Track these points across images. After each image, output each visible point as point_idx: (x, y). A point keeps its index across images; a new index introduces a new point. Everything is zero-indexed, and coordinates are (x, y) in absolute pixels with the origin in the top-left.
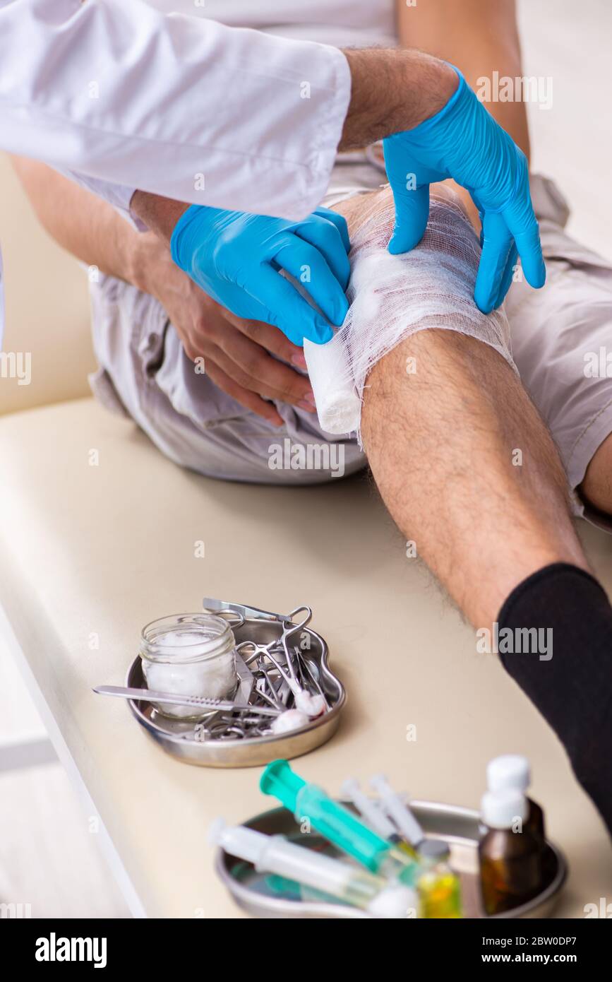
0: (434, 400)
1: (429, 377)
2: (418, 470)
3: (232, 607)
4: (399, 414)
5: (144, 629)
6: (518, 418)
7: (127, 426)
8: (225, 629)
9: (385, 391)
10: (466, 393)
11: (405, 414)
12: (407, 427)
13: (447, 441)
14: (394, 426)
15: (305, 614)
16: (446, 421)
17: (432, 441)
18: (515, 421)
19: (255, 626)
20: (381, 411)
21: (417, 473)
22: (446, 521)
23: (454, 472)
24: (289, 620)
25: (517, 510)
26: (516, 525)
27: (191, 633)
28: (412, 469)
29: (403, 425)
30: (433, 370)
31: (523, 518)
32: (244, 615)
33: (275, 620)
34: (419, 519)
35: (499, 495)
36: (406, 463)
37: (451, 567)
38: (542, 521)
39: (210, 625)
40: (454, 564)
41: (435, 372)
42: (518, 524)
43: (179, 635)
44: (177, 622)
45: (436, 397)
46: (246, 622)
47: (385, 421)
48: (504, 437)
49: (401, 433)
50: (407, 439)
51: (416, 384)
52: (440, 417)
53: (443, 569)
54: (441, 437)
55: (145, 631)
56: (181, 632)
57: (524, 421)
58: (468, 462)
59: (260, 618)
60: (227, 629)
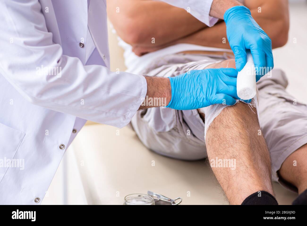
0: (230, 132)
1: (230, 124)
2: (221, 154)
3: (156, 195)
4: (218, 135)
5: (126, 197)
6: (257, 141)
7: (133, 133)
8: (152, 200)
9: (215, 127)
10: (241, 131)
11: (220, 135)
12: (220, 140)
13: (232, 146)
14: (215, 139)
15: (180, 200)
16: (232, 139)
17: (227, 145)
18: (256, 142)
19: (163, 202)
20: (212, 133)
21: (221, 155)
22: (228, 172)
23: (233, 157)
24: (174, 201)
25: (252, 172)
26: (250, 177)
27: (141, 201)
28: (220, 154)
29: (219, 139)
30: (231, 122)
31: (253, 175)
32: (160, 197)
33: (169, 200)
34: (219, 170)
35: (246, 166)
36: (218, 152)
37: (228, 188)
38: (259, 176)
39: (148, 199)
40: (229, 187)
41: (232, 123)
42: (251, 176)
43: (137, 201)
44: (138, 196)
45: (230, 131)
46: (160, 200)
47: (213, 137)
48: (251, 147)
49: (217, 141)
50: (219, 143)
51: (225, 126)
52: (231, 138)
53: (225, 188)
54: (230, 144)
55: (126, 198)
56: (138, 200)
57: (259, 143)
58: (238, 154)
59: (165, 199)
60: (153, 201)
